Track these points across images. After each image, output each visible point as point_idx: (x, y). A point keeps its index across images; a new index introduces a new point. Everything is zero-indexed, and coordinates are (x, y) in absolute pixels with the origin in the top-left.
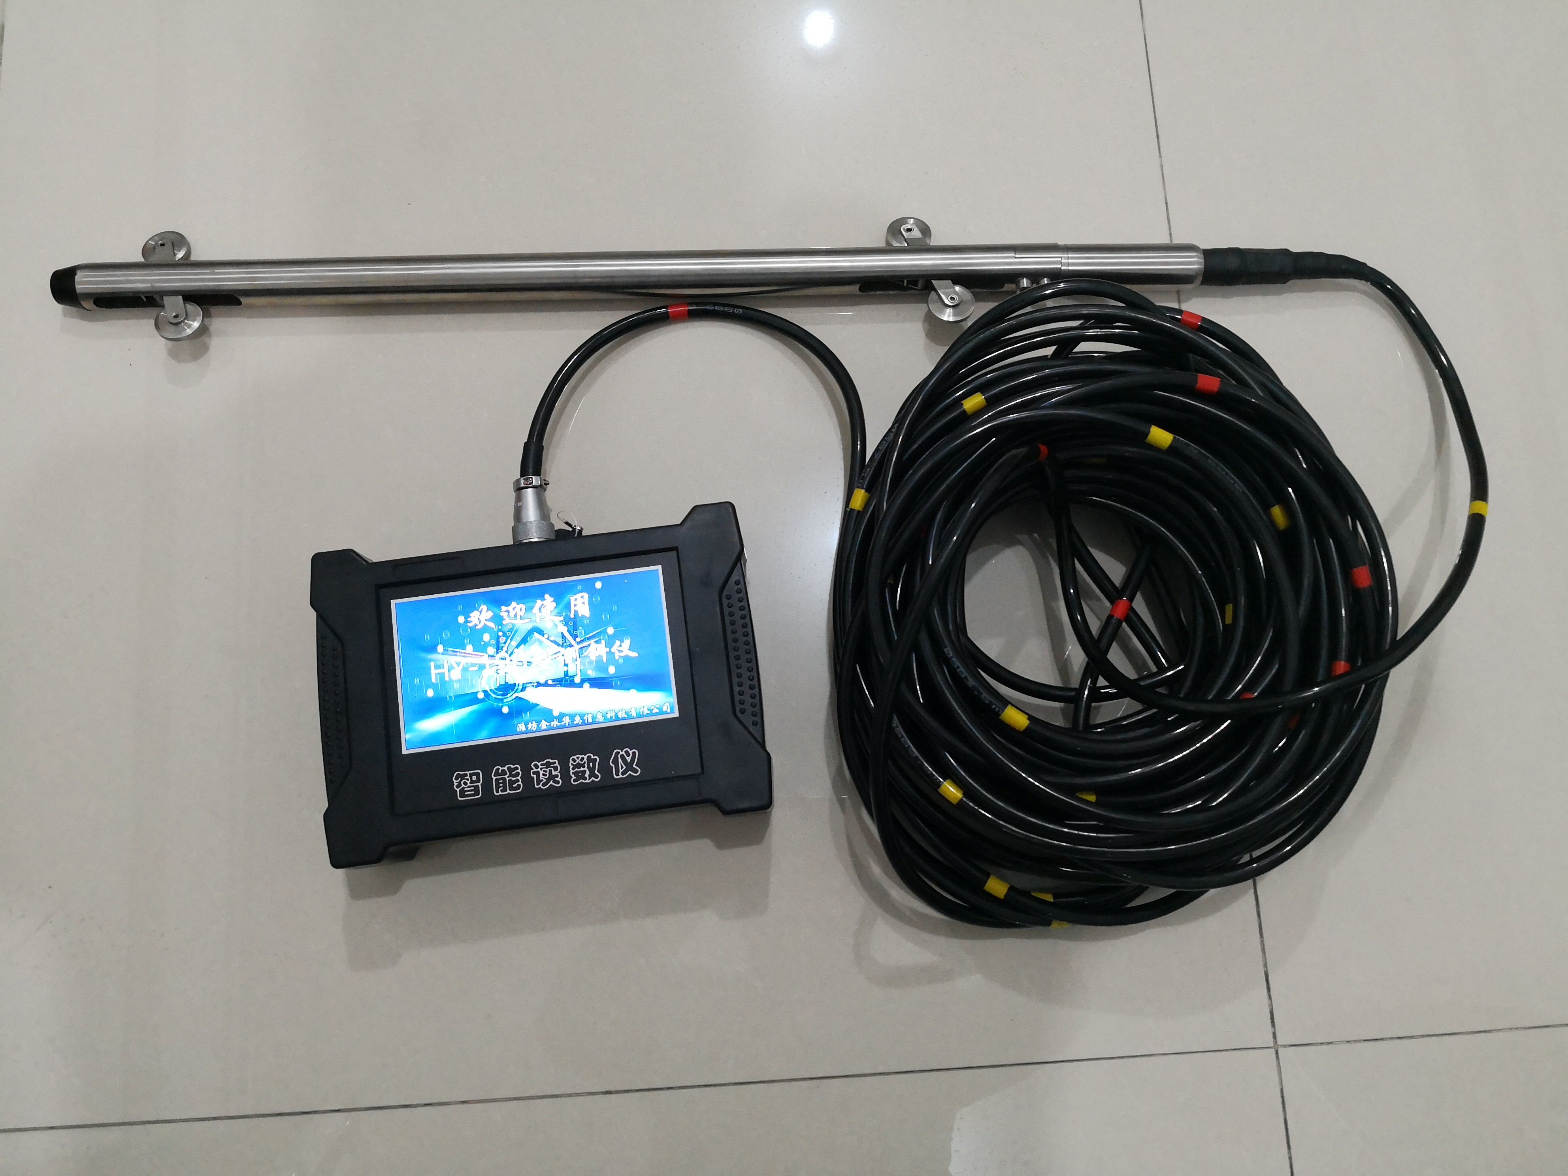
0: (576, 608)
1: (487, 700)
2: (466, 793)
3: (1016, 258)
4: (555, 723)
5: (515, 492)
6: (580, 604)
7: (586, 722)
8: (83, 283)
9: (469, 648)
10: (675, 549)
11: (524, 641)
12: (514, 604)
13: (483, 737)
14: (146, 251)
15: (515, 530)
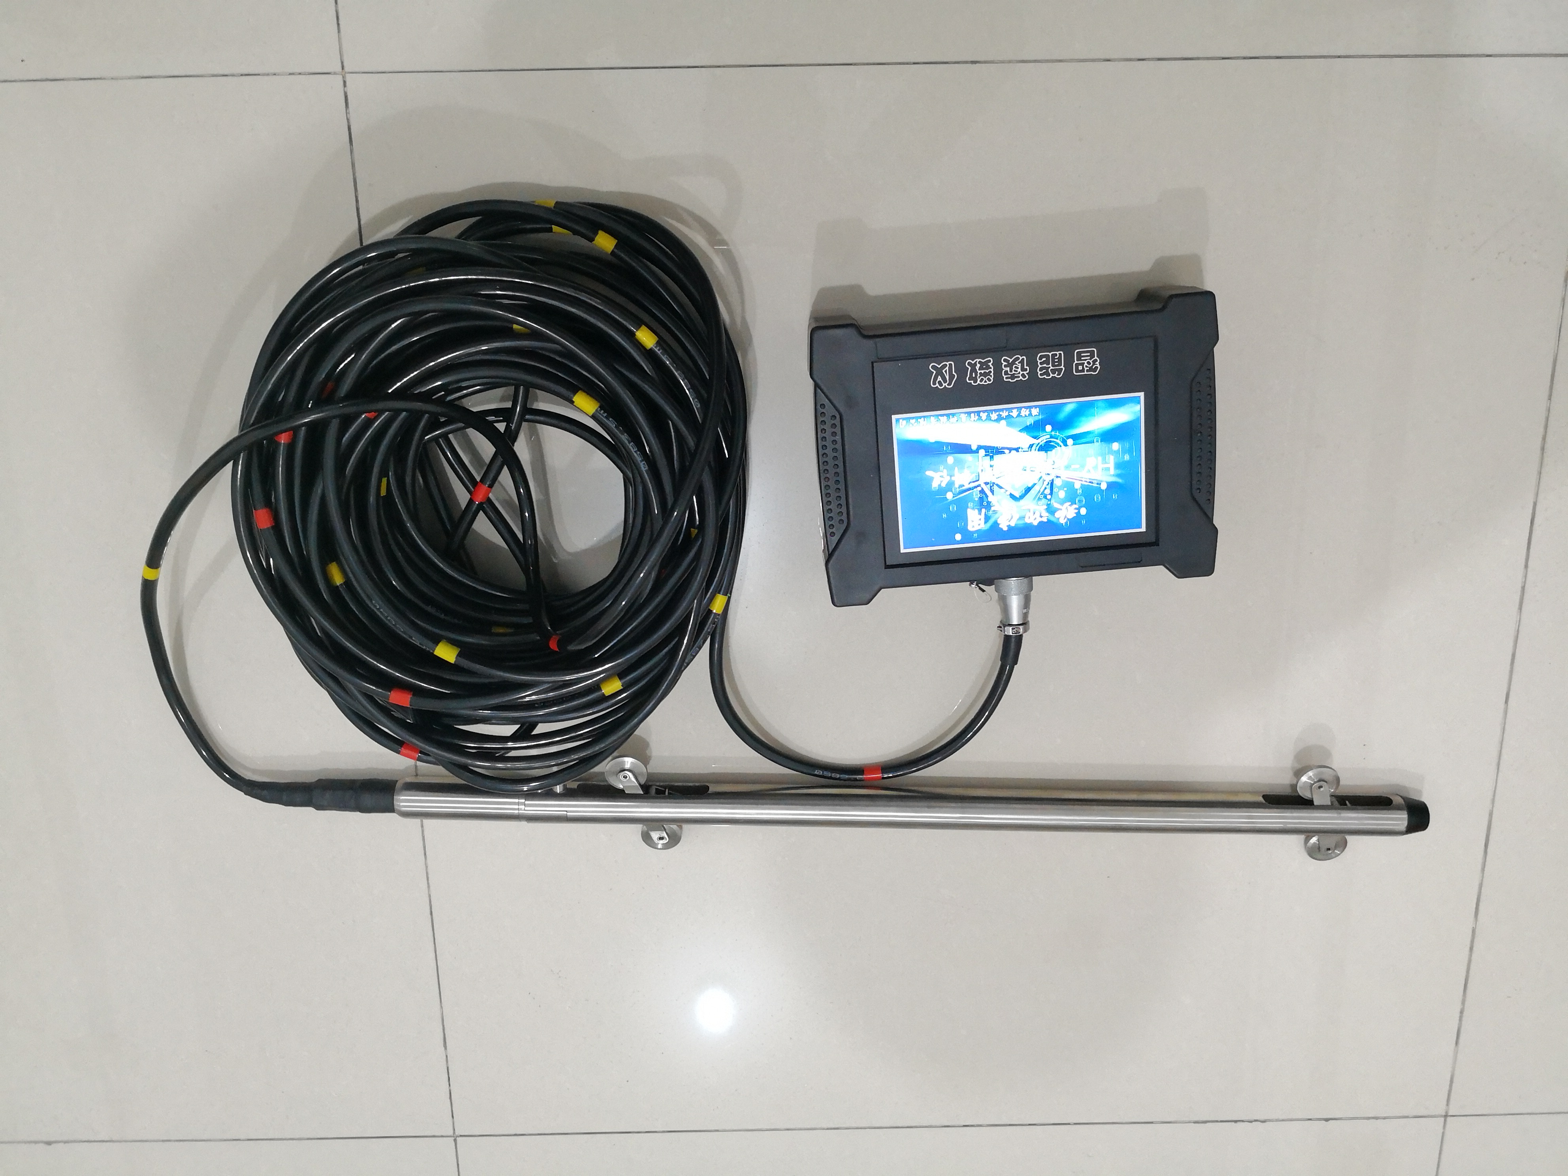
0: (979, 517)
1: (1065, 438)
2: (1089, 354)
3: (566, 811)
4: (1004, 414)
5: (1028, 621)
6: (975, 521)
7: (976, 414)
8: (1401, 819)
9: (1077, 485)
10: (887, 567)
11: (1028, 490)
12: (1035, 523)
13: (1070, 405)
14: (1345, 844)
15: (1031, 587)
